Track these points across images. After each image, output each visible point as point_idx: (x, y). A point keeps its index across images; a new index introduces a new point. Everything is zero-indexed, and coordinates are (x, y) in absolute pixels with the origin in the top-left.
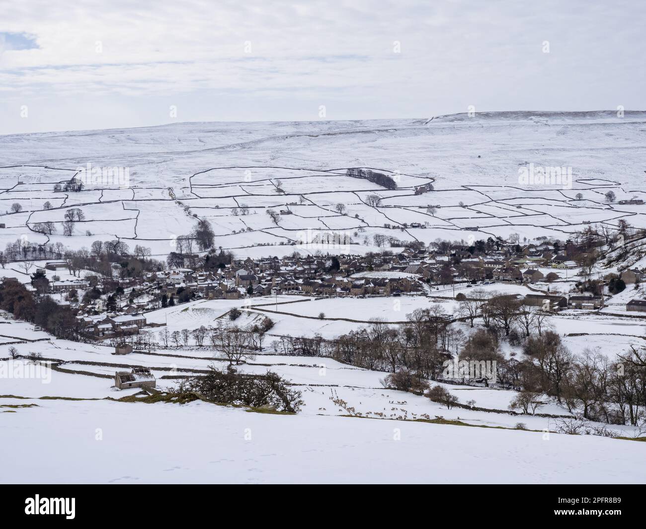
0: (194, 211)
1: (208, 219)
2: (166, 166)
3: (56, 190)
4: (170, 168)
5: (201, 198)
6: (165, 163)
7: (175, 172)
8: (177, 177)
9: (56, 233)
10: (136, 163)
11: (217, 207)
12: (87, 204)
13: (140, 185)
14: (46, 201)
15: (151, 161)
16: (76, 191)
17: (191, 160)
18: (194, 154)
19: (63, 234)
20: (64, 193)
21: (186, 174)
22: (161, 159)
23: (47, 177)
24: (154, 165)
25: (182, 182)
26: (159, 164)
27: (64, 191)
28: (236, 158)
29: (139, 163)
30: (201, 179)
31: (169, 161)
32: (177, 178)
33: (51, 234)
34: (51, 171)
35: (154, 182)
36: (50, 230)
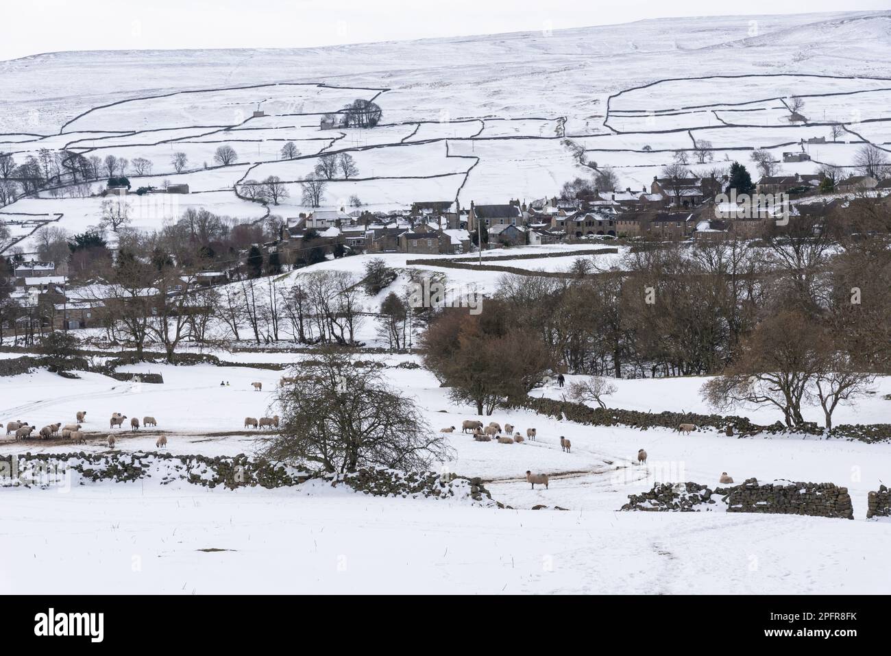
0: (590, 157)
2: (565, 78)
3: (325, 125)
4: (572, 82)
5: (619, 133)
6: (567, 71)
7: (581, 87)
8: (582, 97)
10: (507, 74)
11: (647, 149)
13: (500, 114)
15: (538, 70)
16: (366, 126)
17: (623, 66)
20: (339, 130)
21: (604, 91)
22: (562, 65)
24: (542, 77)
25: (591, 106)
26: (553, 74)
27: (340, 127)
28: (718, 59)
29: (514, 73)
30: (635, 100)
31: (576, 68)
32: (582, 100)
34: (328, 92)
35: (533, 107)
36: (275, 196)
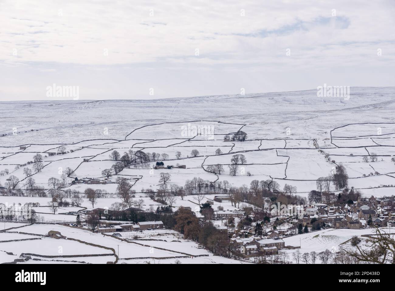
0: (332, 158)
1: (344, 165)
2: (312, 122)
3: (226, 140)
4: (315, 124)
5: (339, 147)
6: (312, 119)
7: (319, 126)
8: (320, 131)
9: (224, 173)
10: (289, 120)
11: (352, 155)
12: (249, 151)
13: (291, 137)
14: (218, 148)
15: (300, 118)
16: (241, 141)
17: (332, 117)
18: (335, 113)
19: (229, 174)
20: (232, 142)
21: (327, 128)
22: (309, 116)
23: (219, 129)
24: (303, 121)
25: (324, 134)
26: (307, 120)
27: (231, 141)
28: (369, 115)
29: (291, 119)
30: (340, 132)
31: (315, 118)
32: (320, 132)
33: (220, 174)
34: (222, 125)
35: (302, 134)
36: (220, 171)
